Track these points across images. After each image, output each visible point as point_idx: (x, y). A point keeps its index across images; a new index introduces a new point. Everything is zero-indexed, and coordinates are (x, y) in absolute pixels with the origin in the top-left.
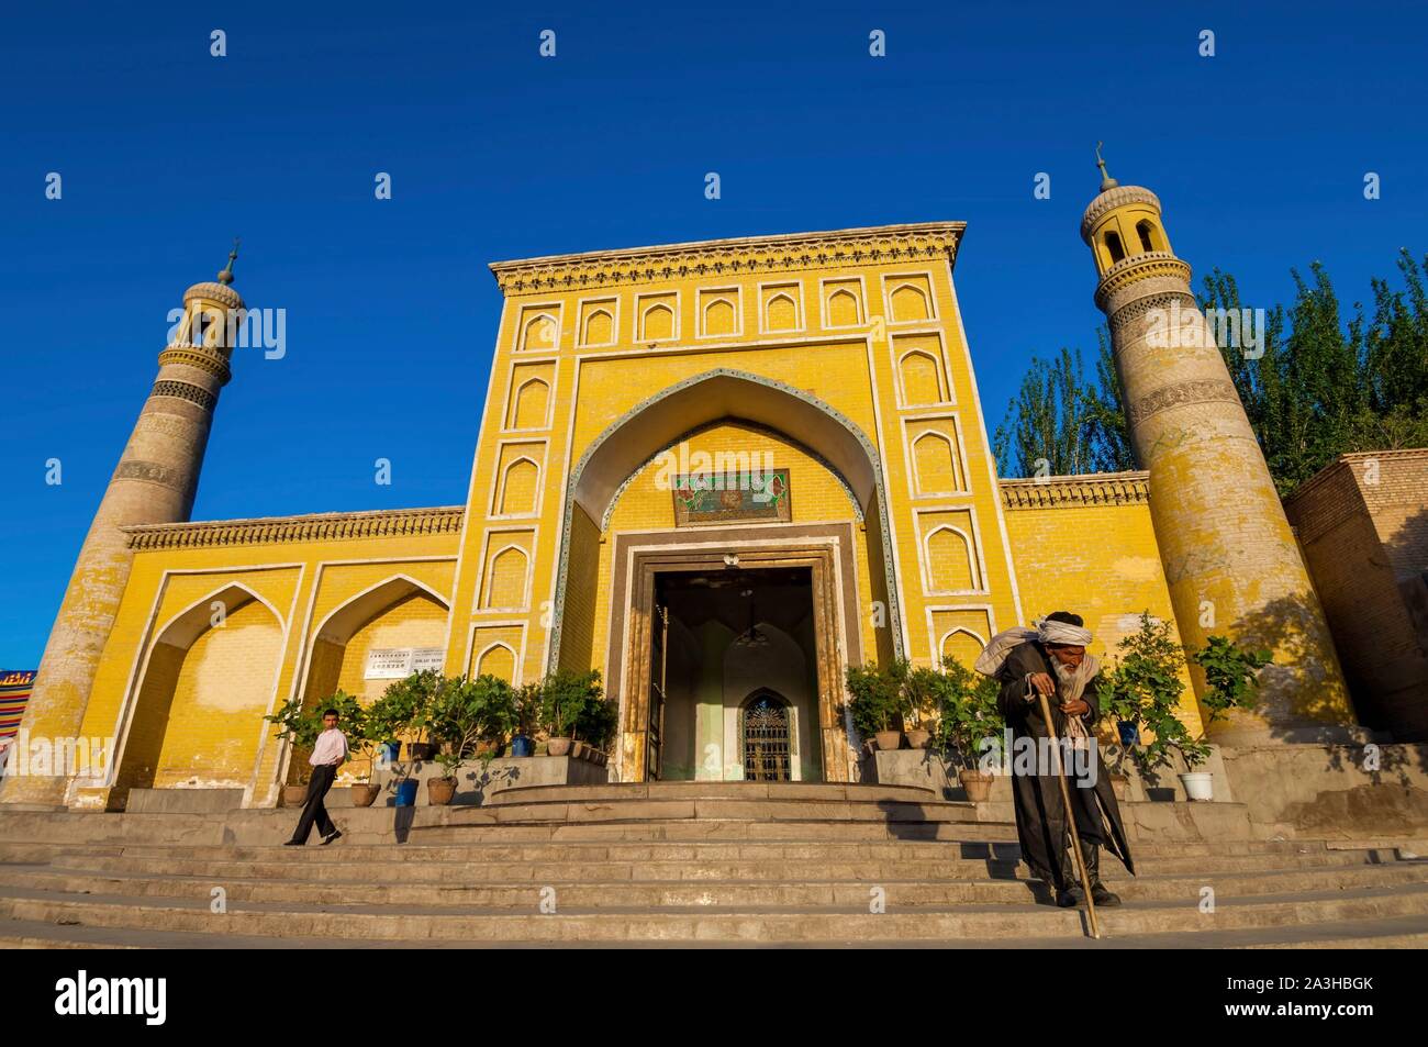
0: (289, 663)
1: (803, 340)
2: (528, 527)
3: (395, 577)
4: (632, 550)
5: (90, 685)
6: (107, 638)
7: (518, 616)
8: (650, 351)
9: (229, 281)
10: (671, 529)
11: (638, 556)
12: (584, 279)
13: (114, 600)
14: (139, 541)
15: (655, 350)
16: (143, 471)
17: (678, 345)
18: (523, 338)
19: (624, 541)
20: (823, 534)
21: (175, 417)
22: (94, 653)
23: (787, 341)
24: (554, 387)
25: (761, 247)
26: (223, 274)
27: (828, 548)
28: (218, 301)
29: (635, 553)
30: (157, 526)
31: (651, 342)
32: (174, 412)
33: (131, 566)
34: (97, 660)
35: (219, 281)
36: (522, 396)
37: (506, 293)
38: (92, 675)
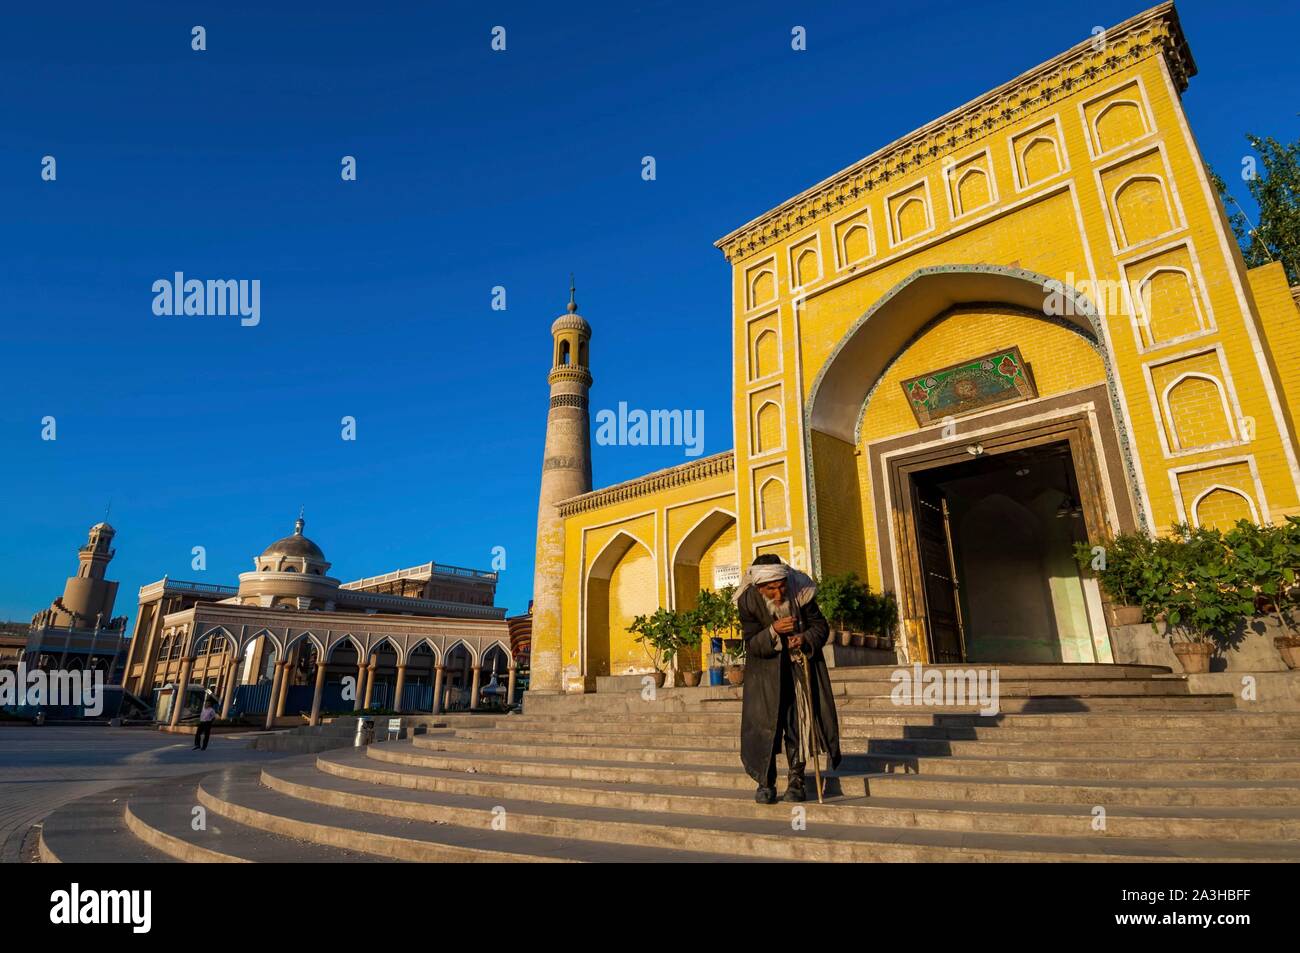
0: (661, 585)
1: (997, 212)
2: (779, 460)
3: (712, 511)
4: (884, 457)
5: (561, 611)
6: (562, 579)
7: (784, 534)
8: (851, 275)
9: (575, 309)
10: (916, 430)
11: (890, 461)
12: (788, 227)
13: (559, 553)
14: (565, 513)
15: (856, 273)
16: (557, 463)
17: (875, 261)
18: (751, 299)
19: (876, 450)
20: (1074, 403)
21: (566, 420)
22: (558, 590)
23: (981, 219)
24: (780, 334)
25: (938, 131)
26: (570, 305)
27: (1083, 416)
28: (570, 328)
29: (887, 459)
30: (571, 500)
31: (851, 266)
32: (564, 417)
33: (565, 529)
34: (560, 594)
35: (568, 313)
36: (760, 348)
37: (733, 262)
38: (560, 605)
